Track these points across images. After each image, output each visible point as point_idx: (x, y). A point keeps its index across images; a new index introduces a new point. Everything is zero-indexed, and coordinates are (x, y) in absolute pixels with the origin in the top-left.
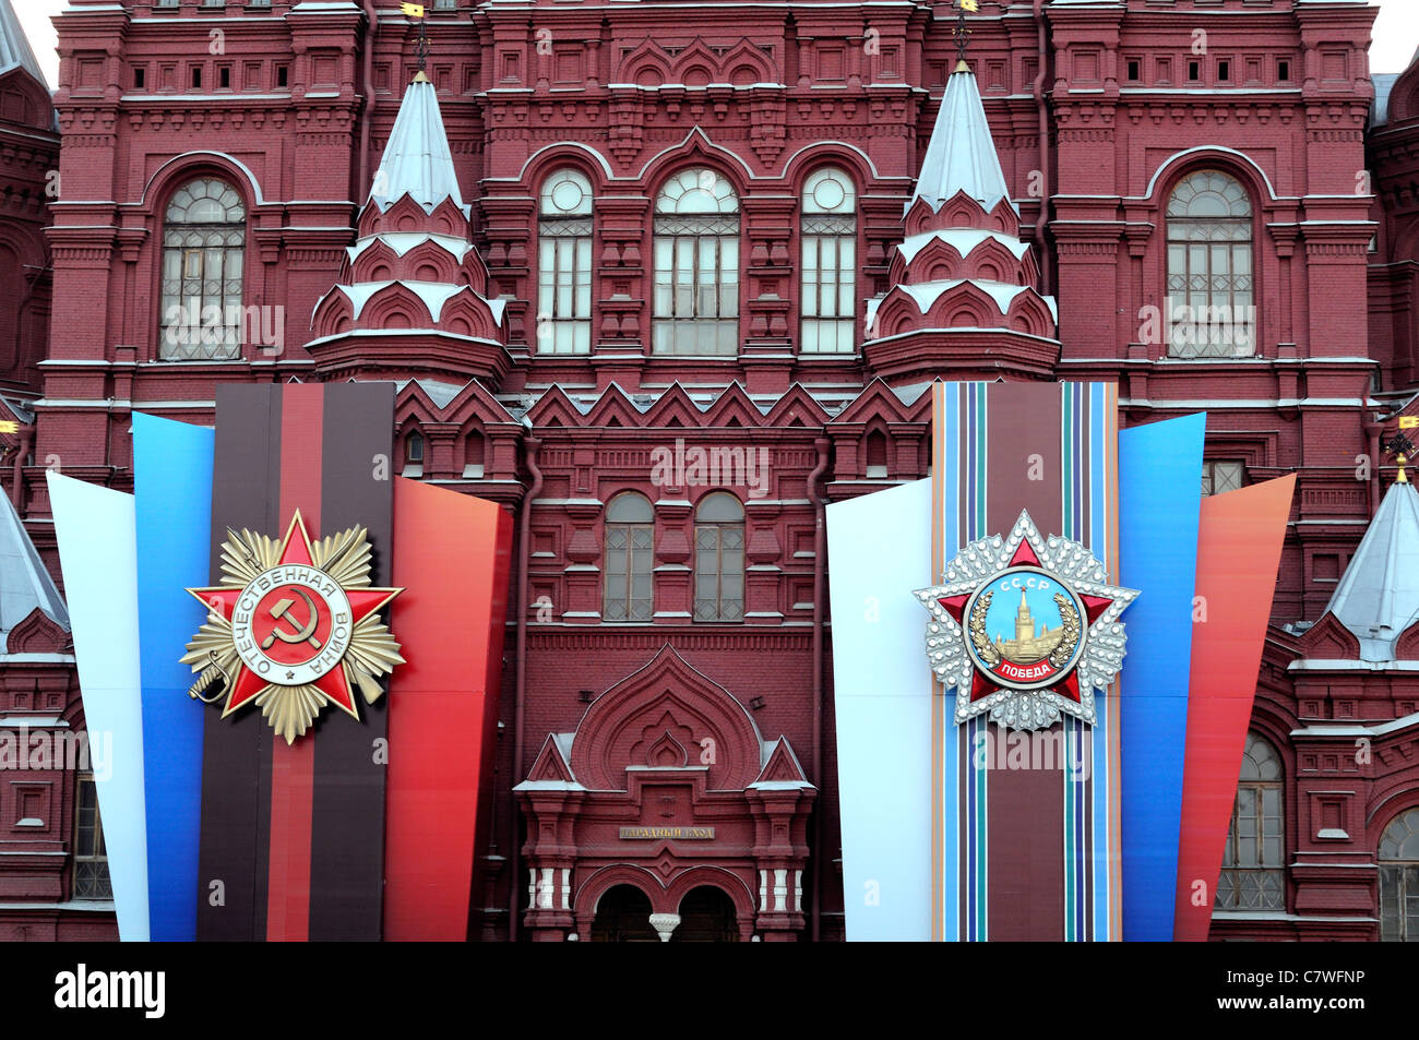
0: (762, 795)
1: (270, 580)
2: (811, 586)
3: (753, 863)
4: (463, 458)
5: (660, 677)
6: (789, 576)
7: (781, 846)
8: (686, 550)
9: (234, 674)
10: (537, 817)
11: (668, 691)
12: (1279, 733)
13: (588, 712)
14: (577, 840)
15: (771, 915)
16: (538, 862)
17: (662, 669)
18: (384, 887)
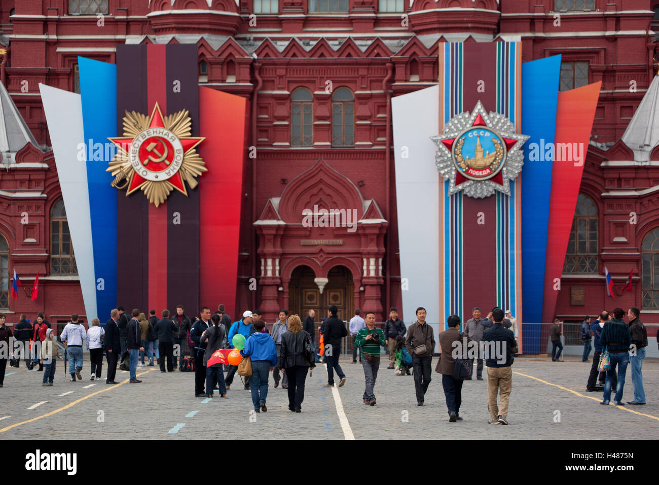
0: (364, 226)
1: (146, 134)
2: (385, 130)
3: (360, 255)
4: (226, 73)
5: (318, 172)
6: (375, 126)
7: (373, 248)
8: (328, 114)
9: (131, 176)
10: (264, 236)
11: (321, 179)
12: (596, 194)
13: (286, 189)
14: (282, 246)
15: (368, 278)
16: (266, 256)
17: (319, 169)
18: (199, 269)
